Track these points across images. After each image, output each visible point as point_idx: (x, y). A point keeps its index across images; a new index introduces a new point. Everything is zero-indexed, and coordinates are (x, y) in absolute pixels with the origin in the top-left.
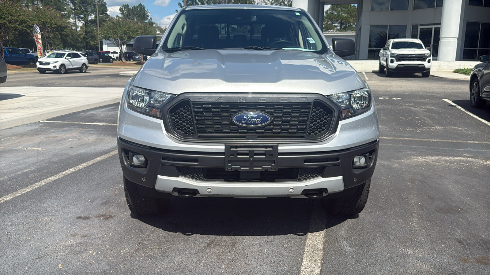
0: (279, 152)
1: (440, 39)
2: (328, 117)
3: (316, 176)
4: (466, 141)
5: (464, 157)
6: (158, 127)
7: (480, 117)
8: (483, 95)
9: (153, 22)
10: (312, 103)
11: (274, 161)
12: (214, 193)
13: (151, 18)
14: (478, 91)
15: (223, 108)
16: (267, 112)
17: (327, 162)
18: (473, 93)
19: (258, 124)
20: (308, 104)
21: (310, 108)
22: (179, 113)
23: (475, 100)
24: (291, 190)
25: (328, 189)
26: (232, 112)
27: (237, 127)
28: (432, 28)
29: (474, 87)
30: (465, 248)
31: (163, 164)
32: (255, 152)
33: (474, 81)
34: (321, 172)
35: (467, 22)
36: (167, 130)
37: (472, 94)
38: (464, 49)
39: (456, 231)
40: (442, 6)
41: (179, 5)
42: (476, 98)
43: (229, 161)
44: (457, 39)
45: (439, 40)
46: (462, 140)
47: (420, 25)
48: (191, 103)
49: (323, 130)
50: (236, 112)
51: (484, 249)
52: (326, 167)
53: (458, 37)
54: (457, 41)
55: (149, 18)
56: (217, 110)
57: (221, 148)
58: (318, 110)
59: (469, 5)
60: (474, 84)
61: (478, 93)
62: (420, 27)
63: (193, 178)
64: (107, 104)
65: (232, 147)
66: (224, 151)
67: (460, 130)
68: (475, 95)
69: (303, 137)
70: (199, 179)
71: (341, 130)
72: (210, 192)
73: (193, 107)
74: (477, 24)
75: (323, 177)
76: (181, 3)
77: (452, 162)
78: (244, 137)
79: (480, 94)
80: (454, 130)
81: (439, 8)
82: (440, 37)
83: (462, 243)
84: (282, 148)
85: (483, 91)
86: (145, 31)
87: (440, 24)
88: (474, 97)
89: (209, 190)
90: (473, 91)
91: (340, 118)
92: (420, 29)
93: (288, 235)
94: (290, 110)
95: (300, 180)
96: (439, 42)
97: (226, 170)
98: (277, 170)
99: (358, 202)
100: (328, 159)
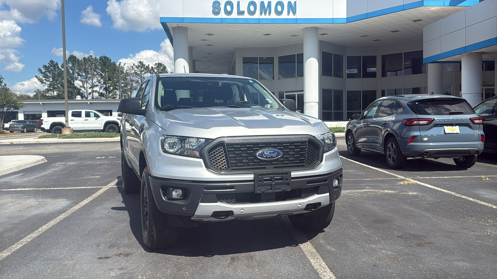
0: (292, 177)
1: (305, 103)
2: (316, 151)
3: (313, 194)
4: (362, 179)
5: (367, 189)
6: (199, 165)
7: (360, 162)
8: (359, 146)
9: (7, 88)
10: (307, 142)
11: (289, 183)
12: (245, 212)
13: (5, 84)
14: (354, 142)
15: (248, 147)
16: (279, 149)
17: (320, 182)
18: (350, 145)
19: (275, 157)
20: (305, 142)
21: (306, 145)
22: (216, 151)
23: (352, 150)
24: (299, 205)
25: (322, 203)
26: (255, 150)
27: (259, 161)
28: (295, 94)
29: (349, 139)
30: (405, 240)
31: (205, 193)
32: (275, 178)
33: (349, 135)
34: (316, 190)
35: (323, 89)
36: (207, 166)
37: (348, 146)
38: (323, 112)
39: (394, 232)
40: (303, 76)
41: (38, 70)
42: (352, 148)
43: (259, 186)
44: (317, 103)
45: (304, 105)
46: (358, 179)
47: (286, 92)
48: (225, 144)
49: (314, 160)
50: (258, 150)
51: (417, 239)
52: (320, 186)
53: (318, 102)
54: (318, 105)
55: (3, 84)
56: (244, 149)
57: (251, 177)
58: (312, 147)
59: (323, 75)
60: (350, 137)
61: (354, 144)
62: (285, 94)
63: (228, 203)
64: (12, 172)
65: (260, 175)
66: (253, 179)
67: (351, 172)
68: (351, 146)
69: (303, 166)
70: (232, 203)
71: (325, 160)
72: (242, 212)
73: (227, 148)
74: (330, 91)
75: (318, 194)
76: (41, 69)
77: (362, 193)
78: (265, 168)
79: (355, 145)
80: (348, 172)
81: (300, 78)
82: (304, 102)
83: (402, 238)
84: (294, 174)
85: (358, 142)
86: (5, 98)
87: (303, 91)
88: (351, 148)
89: (242, 210)
90: (349, 143)
91: (324, 152)
92: (286, 95)
93: (286, 247)
94: (294, 147)
95: (303, 198)
96: (304, 106)
97: (256, 193)
98: (291, 190)
99: (328, 218)
100: (320, 180)
